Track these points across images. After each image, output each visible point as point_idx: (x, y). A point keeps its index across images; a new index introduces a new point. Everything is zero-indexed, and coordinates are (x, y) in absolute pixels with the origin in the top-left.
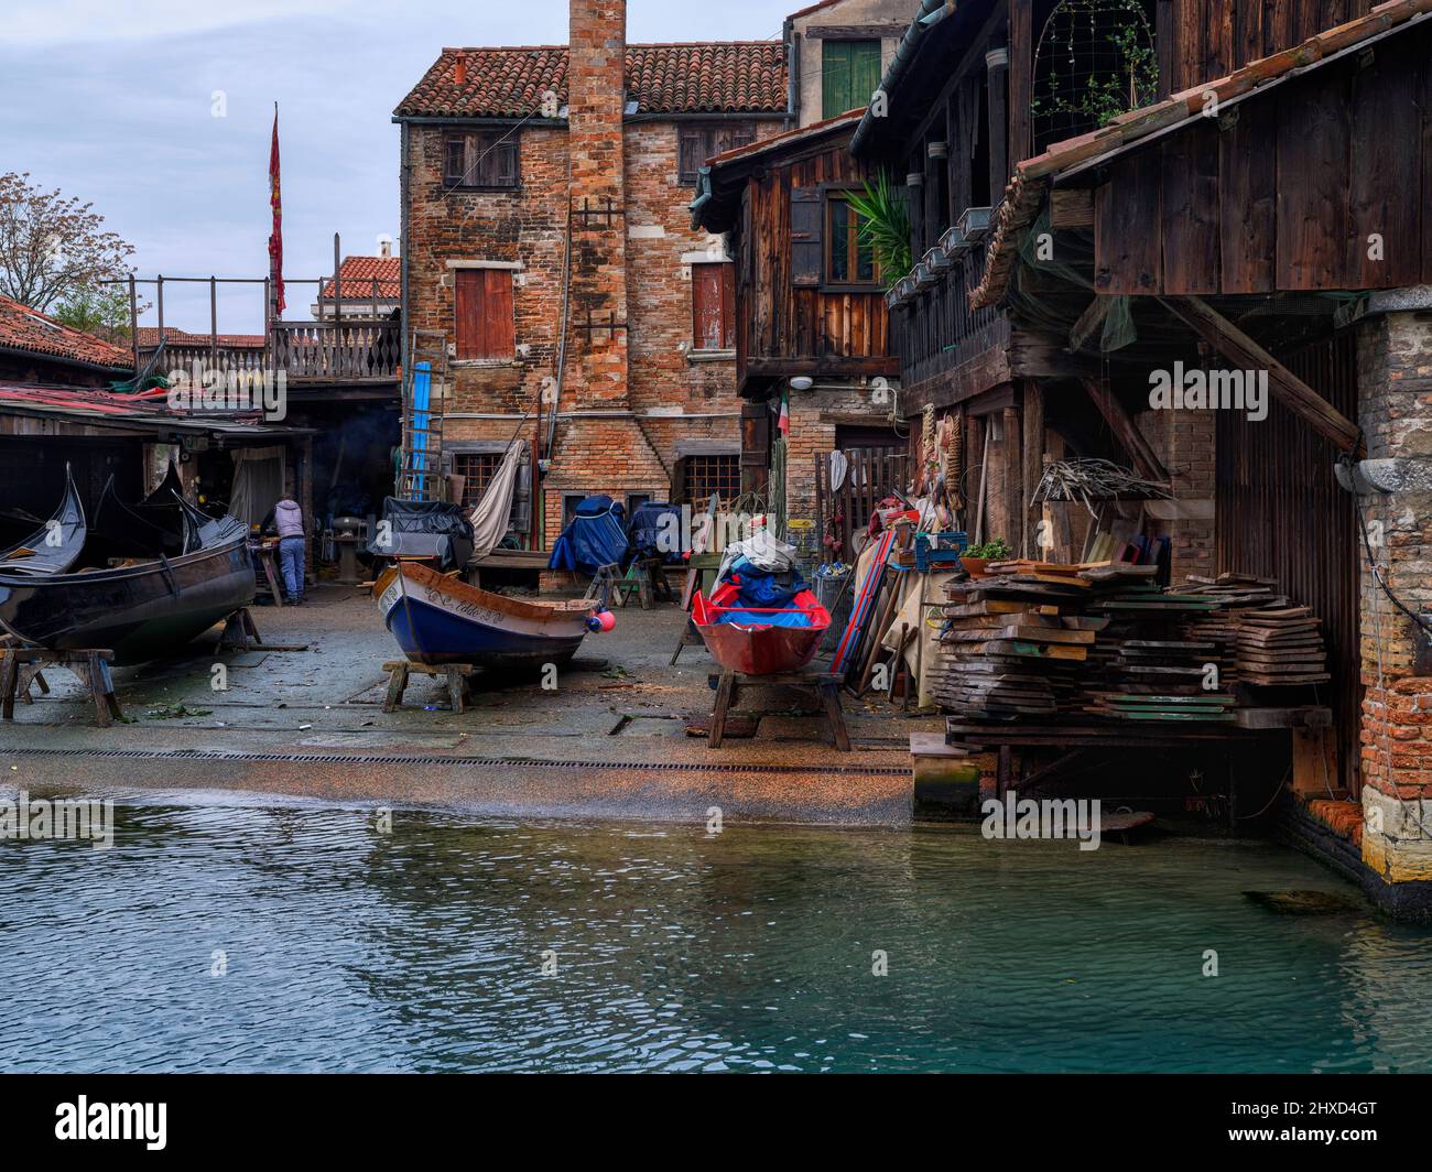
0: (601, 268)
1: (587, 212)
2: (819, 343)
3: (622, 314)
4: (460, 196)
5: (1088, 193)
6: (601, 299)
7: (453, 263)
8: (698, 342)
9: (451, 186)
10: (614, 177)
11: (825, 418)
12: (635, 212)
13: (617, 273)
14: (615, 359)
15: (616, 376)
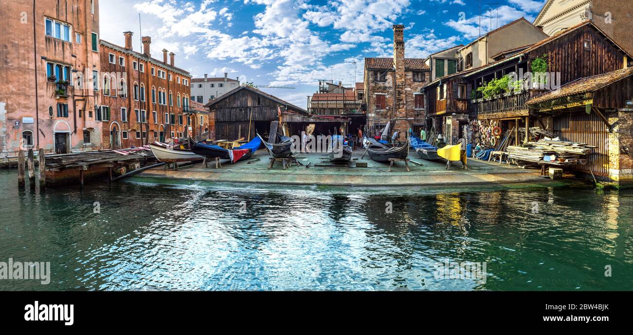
0: (401, 95)
1: (399, 85)
2: (457, 108)
3: (405, 102)
4: (377, 82)
5: (592, 94)
6: (401, 100)
7: (375, 94)
8: (416, 107)
9: (375, 80)
10: (403, 80)
11: (457, 120)
12: (406, 86)
13: (404, 96)
14: (404, 110)
15: (404, 113)
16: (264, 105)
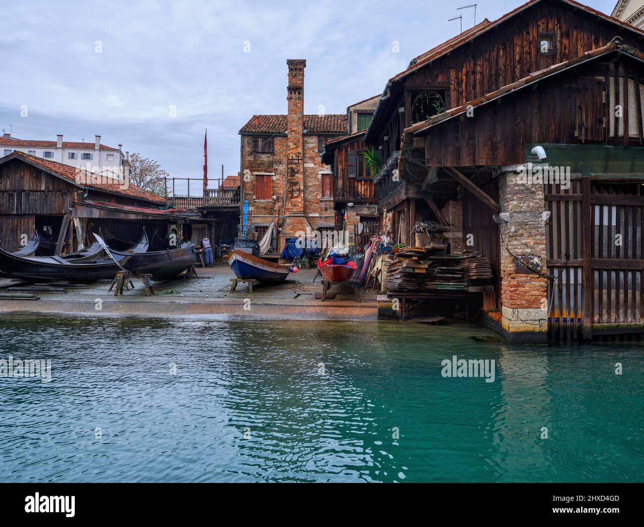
0: (296, 175)
1: (292, 159)
2: (355, 194)
3: (302, 188)
4: (257, 155)
5: (424, 138)
6: (296, 184)
7: (255, 173)
8: (323, 196)
9: (254, 152)
10: (300, 150)
11: (357, 215)
12: (306, 160)
13: (301, 176)
14: (300, 200)
15: (300, 205)
16: (51, 189)
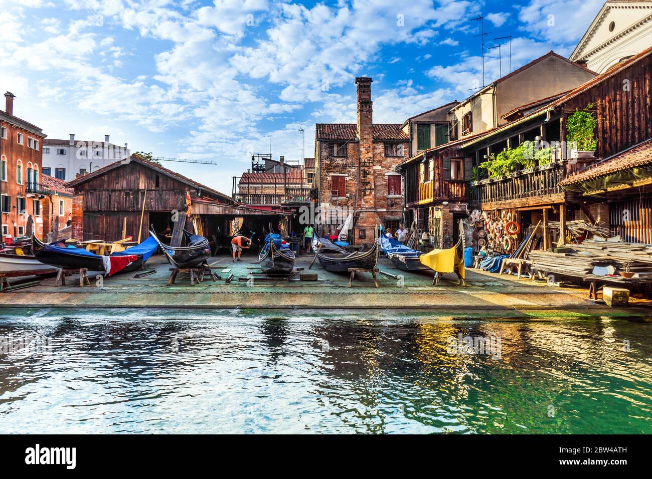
0: (368, 176)
1: (364, 163)
2: (449, 194)
3: (373, 187)
4: (333, 158)
6: (368, 183)
7: (331, 174)
8: (390, 193)
9: (330, 155)
10: (370, 155)
11: (450, 211)
12: (375, 163)
13: (372, 177)
14: (371, 197)
15: (371, 202)
16: (164, 188)
